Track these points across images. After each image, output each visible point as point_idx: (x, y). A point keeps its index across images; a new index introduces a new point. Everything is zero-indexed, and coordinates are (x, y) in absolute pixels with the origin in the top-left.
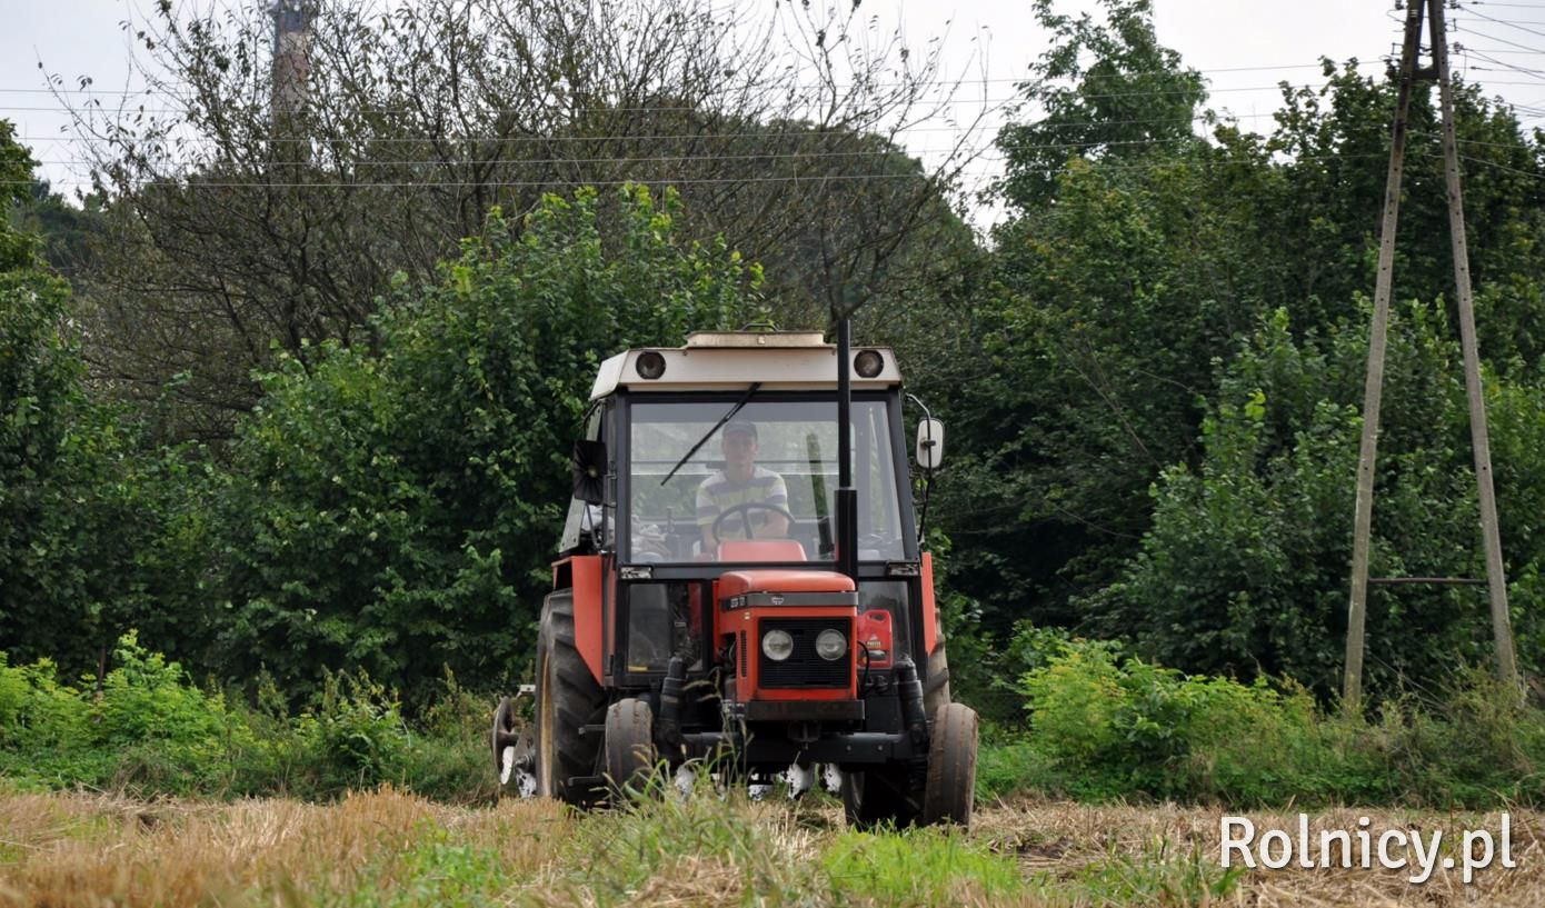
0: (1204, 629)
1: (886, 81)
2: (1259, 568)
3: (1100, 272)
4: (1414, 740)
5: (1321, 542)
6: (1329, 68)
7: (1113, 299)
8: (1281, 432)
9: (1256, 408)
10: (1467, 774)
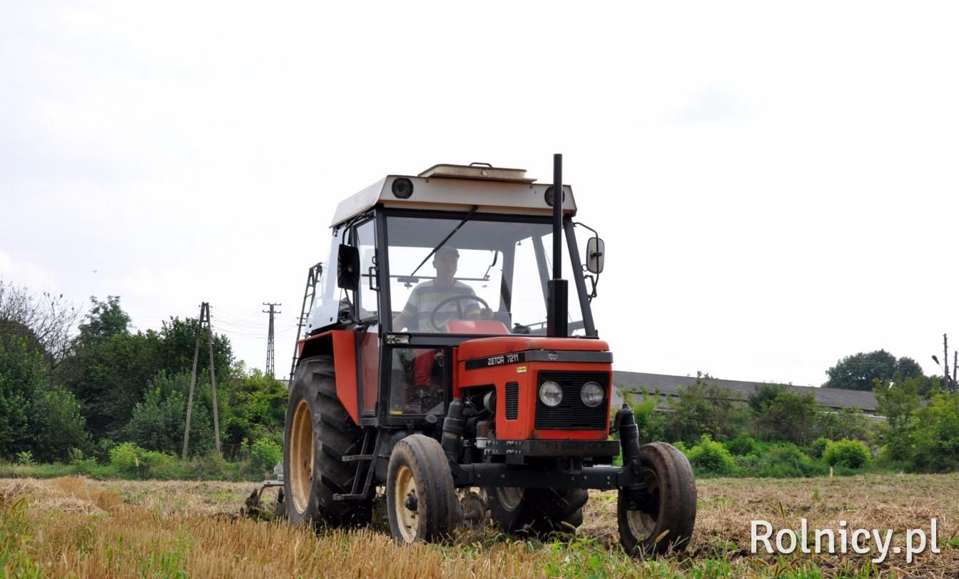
0: (145, 440)
1: (67, 315)
2: (159, 427)
3: (120, 360)
4: (200, 466)
5: (173, 422)
6: (172, 318)
7: (122, 366)
8: (163, 397)
9: (158, 391)
10: (211, 473)
